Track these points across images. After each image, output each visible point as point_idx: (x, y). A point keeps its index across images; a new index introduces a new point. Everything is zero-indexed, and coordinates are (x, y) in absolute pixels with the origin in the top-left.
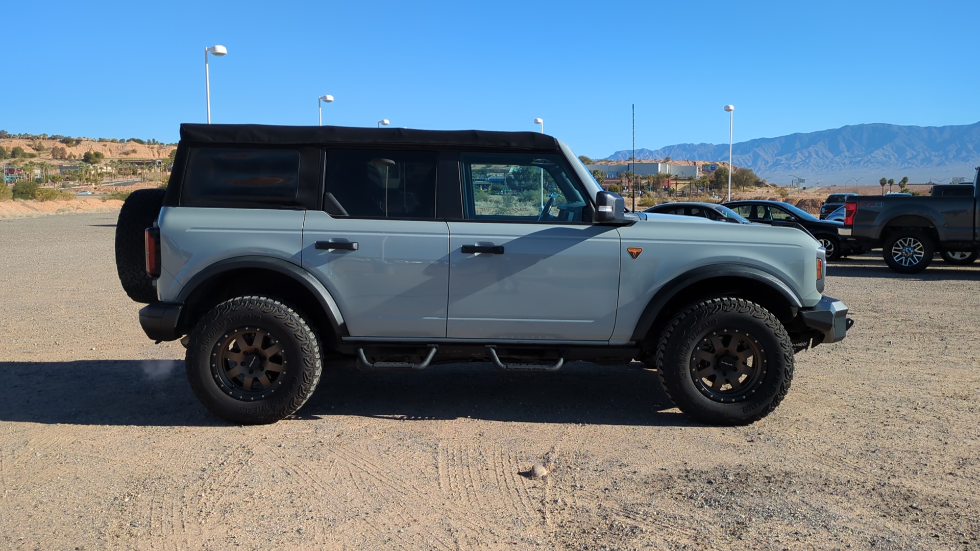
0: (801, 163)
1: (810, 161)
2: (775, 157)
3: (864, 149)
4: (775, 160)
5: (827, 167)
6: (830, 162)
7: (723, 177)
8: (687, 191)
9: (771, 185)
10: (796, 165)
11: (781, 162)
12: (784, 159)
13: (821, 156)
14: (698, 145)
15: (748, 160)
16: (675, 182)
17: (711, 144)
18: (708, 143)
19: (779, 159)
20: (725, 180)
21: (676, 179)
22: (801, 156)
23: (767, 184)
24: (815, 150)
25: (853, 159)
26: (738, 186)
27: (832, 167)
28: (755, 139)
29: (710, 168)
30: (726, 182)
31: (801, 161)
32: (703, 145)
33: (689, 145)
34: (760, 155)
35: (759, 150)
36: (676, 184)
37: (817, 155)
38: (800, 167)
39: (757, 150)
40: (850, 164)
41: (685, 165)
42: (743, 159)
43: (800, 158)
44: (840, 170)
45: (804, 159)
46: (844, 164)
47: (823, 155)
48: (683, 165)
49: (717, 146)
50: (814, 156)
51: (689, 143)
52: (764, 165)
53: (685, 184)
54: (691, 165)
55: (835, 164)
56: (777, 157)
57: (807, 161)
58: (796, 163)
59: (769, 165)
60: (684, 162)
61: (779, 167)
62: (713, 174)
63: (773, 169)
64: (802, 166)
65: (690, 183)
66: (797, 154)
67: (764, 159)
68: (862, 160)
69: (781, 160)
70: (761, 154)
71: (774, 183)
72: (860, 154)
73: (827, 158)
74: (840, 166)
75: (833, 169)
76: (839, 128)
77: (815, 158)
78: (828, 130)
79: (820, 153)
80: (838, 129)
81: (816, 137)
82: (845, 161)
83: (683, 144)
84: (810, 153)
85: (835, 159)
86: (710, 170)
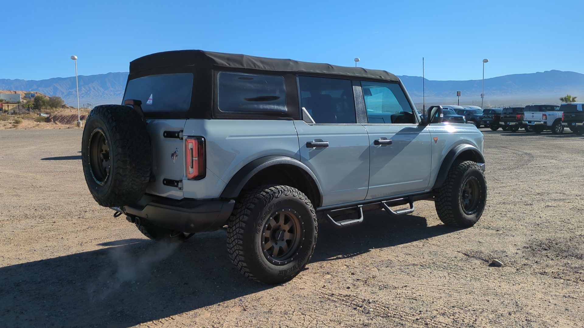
0: (85, 94)
1: (90, 93)
2: (68, 90)
3: (122, 87)
4: (68, 92)
5: (101, 97)
6: (102, 94)
7: (41, 102)
8: (17, 110)
9: (70, 107)
10: (82, 95)
11: (73, 93)
12: (74, 91)
13: (97, 90)
14: (14, 80)
15: (50, 91)
16: (7, 105)
17: (23, 80)
18: (21, 79)
19: (71, 91)
20: (42, 104)
21: (7, 103)
22: (84, 90)
23: (68, 107)
24: (93, 86)
25: (116, 92)
26: (52, 108)
27: (104, 97)
28: (54, 78)
29: (30, 96)
30: (43, 105)
31: (85, 93)
32: (17, 80)
33: (7, 80)
34: (58, 89)
35: (57, 85)
36: (8, 106)
37: (94, 89)
38: (84, 96)
39: (56, 85)
40: (114, 95)
41: (8, 94)
42: (47, 91)
43: (84, 91)
44: (109, 98)
45: (87, 91)
46: (111, 95)
47: (98, 89)
48: (7, 93)
49: (27, 81)
50: (93, 90)
51: (7, 79)
52: (61, 94)
53: (13, 106)
54: (13, 93)
55: (106, 95)
56: (70, 90)
57: (89, 93)
58: (82, 94)
59: (64, 95)
60: (8, 91)
61: (71, 96)
62: (33, 99)
63: (68, 97)
64: (86, 95)
65: (19, 106)
66: (82, 88)
67: (61, 91)
68: (121, 93)
69: (72, 92)
70: (58, 87)
71: (72, 106)
72: (119, 89)
73: (101, 91)
74: (109, 96)
75: (105, 98)
76: (106, 73)
77: (93, 91)
78: (99, 75)
79: (96, 88)
80: (105, 75)
81: (92, 78)
82: (111, 93)
83: (2, 79)
84: (89, 88)
85: (105, 92)
86: (31, 97)
